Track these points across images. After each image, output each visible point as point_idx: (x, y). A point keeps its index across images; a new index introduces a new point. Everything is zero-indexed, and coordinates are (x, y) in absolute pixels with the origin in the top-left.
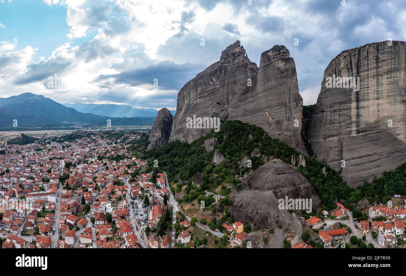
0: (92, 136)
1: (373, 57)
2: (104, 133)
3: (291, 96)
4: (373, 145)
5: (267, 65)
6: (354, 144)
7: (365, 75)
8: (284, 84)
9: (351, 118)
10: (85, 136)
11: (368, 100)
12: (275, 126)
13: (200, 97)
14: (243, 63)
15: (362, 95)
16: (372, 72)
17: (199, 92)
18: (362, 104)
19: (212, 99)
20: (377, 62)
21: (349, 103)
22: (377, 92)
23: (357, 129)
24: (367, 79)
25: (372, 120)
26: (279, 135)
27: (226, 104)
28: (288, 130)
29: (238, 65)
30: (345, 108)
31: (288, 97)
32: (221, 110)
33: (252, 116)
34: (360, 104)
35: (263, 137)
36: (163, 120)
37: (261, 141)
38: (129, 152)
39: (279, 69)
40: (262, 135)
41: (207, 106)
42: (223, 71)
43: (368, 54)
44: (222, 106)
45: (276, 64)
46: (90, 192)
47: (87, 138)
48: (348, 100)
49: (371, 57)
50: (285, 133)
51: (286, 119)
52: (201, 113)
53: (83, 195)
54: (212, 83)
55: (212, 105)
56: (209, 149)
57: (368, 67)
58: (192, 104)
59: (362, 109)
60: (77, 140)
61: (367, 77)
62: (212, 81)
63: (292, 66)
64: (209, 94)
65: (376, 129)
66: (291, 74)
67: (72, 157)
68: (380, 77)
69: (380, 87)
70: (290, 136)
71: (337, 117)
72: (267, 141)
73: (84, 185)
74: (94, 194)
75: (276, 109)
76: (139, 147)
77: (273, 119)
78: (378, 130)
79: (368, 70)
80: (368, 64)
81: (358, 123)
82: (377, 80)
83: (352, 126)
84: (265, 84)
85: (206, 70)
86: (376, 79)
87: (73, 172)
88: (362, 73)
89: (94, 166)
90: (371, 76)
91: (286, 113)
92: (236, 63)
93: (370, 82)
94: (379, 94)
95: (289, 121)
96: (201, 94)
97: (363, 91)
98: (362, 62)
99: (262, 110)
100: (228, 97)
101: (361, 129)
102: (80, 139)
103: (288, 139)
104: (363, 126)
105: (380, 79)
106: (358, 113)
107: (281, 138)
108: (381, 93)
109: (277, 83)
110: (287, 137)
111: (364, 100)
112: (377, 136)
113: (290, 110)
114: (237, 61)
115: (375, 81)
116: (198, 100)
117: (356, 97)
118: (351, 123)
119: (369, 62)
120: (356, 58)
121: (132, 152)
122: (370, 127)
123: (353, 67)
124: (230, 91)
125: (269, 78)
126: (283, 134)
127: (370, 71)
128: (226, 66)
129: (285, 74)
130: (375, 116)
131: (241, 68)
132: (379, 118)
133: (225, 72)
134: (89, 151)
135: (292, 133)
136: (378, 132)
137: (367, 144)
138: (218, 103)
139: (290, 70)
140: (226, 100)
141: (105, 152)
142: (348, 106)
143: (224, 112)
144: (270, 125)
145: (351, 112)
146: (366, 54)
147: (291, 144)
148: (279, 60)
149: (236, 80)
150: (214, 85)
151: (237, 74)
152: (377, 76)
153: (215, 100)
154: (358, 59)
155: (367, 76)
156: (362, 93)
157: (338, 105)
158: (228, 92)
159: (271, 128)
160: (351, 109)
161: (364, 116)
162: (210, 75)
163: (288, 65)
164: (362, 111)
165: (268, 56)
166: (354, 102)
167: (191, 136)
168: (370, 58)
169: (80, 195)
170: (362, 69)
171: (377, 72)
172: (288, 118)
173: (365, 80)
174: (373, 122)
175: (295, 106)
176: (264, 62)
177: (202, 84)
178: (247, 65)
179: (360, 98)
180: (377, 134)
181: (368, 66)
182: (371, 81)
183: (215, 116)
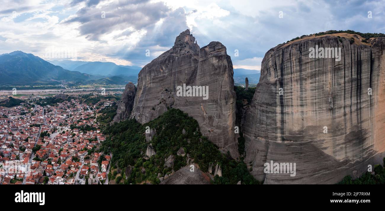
0: (72, 100)
1: (295, 60)
2: (83, 97)
3: (222, 94)
4: (296, 159)
5: (205, 60)
6: (277, 154)
7: (289, 79)
8: (217, 82)
9: (276, 123)
10: (66, 100)
11: (292, 106)
12: (208, 121)
13: (153, 83)
14: (188, 54)
15: (286, 100)
16: (295, 76)
17: (152, 77)
18: (286, 110)
19: (162, 86)
20: (301, 65)
21: (274, 106)
22: (301, 98)
23: (281, 136)
24: (290, 83)
25: (296, 128)
26: (209, 133)
27: (173, 91)
28: (218, 127)
29: (183, 55)
30: (271, 110)
31: (219, 94)
32: (168, 96)
33: (191, 107)
34: (284, 109)
35: (194, 133)
36: (128, 95)
37: (190, 138)
38: (98, 122)
39: (213, 65)
40: (194, 130)
41: (158, 91)
42: (171, 61)
43: (290, 56)
44: (170, 92)
45: (211, 60)
46: (53, 165)
47: (67, 102)
48: (274, 103)
49: (294, 59)
50: (215, 131)
51: (217, 116)
52: (153, 97)
53: (47, 167)
54: (162, 71)
55: (161, 91)
56: (148, 139)
57: (291, 70)
58: (147, 87)
59: (287, 115)
60: (58, 103)
61: (290, 81)
62: (162, 69)
63: (224, 64)
64: (160, 81)
65: (300, 140)
66: (222, 72)
67: (49, 124)
68: (304, 81)
69: (304, 93)
70: (219, 134)
71: (265, 118)
72: (195, 139)
73: (51, 158)
74: (55, 168)
75: (209, 105)
76: (106, 119)
77: (206, 113)
78: (302, 141)
79: (292, 73)
80: (291, 67)
81: (282, 129)
82: (301, 85)
83: (277, 132)
84: (202, 79)
85: (159, 58)
86: (299, 83)
87: (45, 142)
88: (286, 76)
89: (64, 137)
90: (294, 80)
91: (217, 110)
92: (182, 54)
93: (293, 87)
94: (303, 100)
95: (219, 118)
96: (153, 79)
97: (287, 96)
98: (285, 64)
99: (199, 103)
100: (175, 85)
101: (285, 136)
102: (61, 103)
103: (217, 137)
104: (287, 134)
105: (303, 83)
106: (282, 118)
107: (211, 136)
108: (304, 100)
109: (211, 79)
110: (216, 135)
111: (288, 106)
112: (301, 148)
113: (221, 107)
114: (183, 52)
115: (299, 86)
116: (151, 84)
117: (281, 102)
118: (276, 129)
119: (292, 65)
120: (280, 59)
121: (100, 123)
122: (294, 137)
123: (278, 68)
124: (176, 79)
125: (205, 74)
126: (213, 131)
127: (293, 74)
128: (173, 56)
129: (218, 71)
130: (299, 124)
131: (186, 58)
132: (303, 127)
133: (173, 62)
134: (66, 118)
135: (221, 130)
136: (301, 144)
137: (290, 156)
138: (166, 90)
139: (222, 68)
140: (173, 88)
141: (79, 120)
142: (273, 109)
143: (171, 98)
144: (204, 119)
145: (276, 116)
146: (288, 56)
147: (220, 142)
148: (213, 57)
149: (181, 70)
150: (164, 73)
151: (183, 64)
152: (300, 80)
153: (164, 86)
154: (282, 60)
155: (290, 79)
156: (286, 98)
157: (266, 106)
158: (175, 80)
159: (205, 123)
160: (276, 113)
161: (288, 123)
162: (161, 63)
163: (221, 62)
164: (286, 117)
165: (205, 51)
166: (279, 106)
167: (144, 117)
168: (293, 61)
169: (44, 167)
170: (285, 72)
171: (300, 76)
172: (218, 115)
173: (288, 84)
174: (298, 131)
175: (225, 104)
176: (202, 57)
177: (155, 71)
178: (192, 55)
179: (284, 103)
180: (301, 146)
181: (291, 68)
182: (295, 85)
183: (163, 102)
